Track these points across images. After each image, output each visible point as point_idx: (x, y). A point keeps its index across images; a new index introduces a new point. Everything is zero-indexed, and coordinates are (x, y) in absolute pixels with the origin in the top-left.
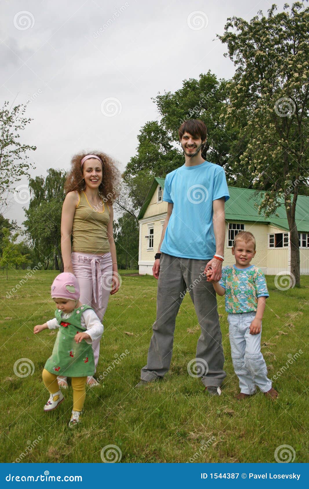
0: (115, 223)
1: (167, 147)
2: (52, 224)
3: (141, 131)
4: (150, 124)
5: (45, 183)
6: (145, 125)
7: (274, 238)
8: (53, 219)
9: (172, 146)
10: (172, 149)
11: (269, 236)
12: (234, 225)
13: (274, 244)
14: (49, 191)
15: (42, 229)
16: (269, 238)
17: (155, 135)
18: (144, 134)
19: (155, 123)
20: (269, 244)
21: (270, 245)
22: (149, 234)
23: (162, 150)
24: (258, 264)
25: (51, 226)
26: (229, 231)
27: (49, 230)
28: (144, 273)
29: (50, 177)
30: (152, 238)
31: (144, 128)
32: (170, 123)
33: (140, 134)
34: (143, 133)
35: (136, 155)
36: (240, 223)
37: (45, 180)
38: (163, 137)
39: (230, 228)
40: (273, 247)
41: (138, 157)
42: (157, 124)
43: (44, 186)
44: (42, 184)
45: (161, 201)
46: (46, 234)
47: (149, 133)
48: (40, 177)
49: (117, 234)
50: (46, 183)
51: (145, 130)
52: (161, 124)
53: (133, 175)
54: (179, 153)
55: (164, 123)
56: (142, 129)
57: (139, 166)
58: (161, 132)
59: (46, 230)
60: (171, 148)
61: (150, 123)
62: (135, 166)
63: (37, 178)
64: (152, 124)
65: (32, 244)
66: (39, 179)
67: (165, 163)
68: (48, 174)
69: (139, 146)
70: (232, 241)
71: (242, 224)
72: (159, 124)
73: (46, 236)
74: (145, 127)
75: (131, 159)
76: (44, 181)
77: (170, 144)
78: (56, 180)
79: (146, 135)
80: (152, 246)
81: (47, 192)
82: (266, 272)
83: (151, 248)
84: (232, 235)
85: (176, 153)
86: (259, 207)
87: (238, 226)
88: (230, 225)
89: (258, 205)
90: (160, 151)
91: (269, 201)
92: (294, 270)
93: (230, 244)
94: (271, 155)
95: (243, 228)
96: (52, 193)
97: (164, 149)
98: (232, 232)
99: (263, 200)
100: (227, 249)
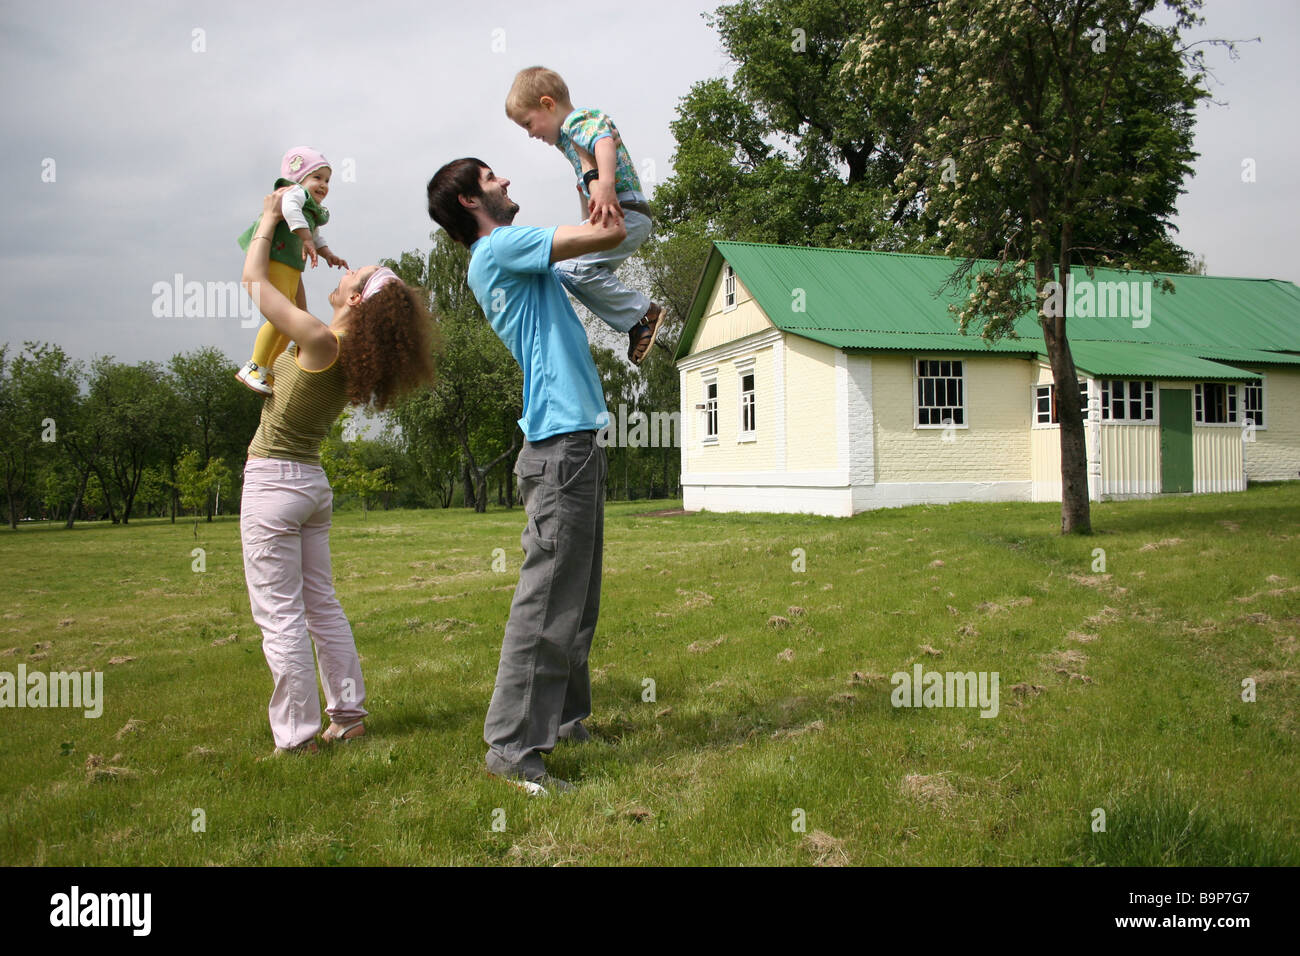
0: (630, 371)
1: (757, 151)
2: (447, 382)
3: (678, 109)
4: (704, 88)
5: (426, 271)
6: (691, 91)
7: (1050, 397)
8: (450, 369)
9: (770, 148)
10: (771, 154)
11: (1035, 392)
12: (934, 365)
13: (1050, 413)
14: (439, 290)
15: (419, 398)
16: (1036, 398)
17: (719, 119)
18: (689, 118)
19: (717, 85)
20: (1036, 413)
21: (1039, 416)
22: (705, 399)
23: (739, 159)
24: (1004, 471)
25: (445, 389)
26: (920, 382)
27: (440, 399)
28: (697, 508)
29: (441, 251)
30: (713, 410)
31: (687, 101)
32: (757, 83)
33: (678, 117)
34: (685, 115)
35: (669, 179)
36: (951, 359)
37: (426, 263)
38: (742, 122)
39: (922, 373)
40: (1048, 421)
41: (673, 184)
42: (724, 87)
43: (425, 277)
44: (420, 273)
45: (734, 305)
46: (432, 411)
47: (703, 114)
48: (413, 255)
49: (637, 401)
50: (430, 271)
51: (691, 105)
52: (735, 86)
53: (662, 235)
54: (788, 167)
55: (743, 83)
56: (682, 102)
57: (677, 210)
58: (736, 110)
59: (430, 401)
60: (767, 152)
61: (703, 84)
62: (668, 210)
63: (405, 256)
64: (708, 88)
65: (402, 439)
66: (412, 259)
67: (749, 196)
68: (434, 245)
69: (676, 152)
70: (927, 410)
71: (957, 359)
72: (731, 86)
73: (431, 416)
74: (690, 98)
75: (654, 190)
76: (423, 265)
77: (763, 140)
78: (456, 260)
79: (696, 121)
80: (716, 432)
81: (433, 295)
82: (1030, 493)
83: (713, 435)
84: (926, 393)
85: (780, 167)
86: (962, 315)
87: (946, 366)
88: (922, 365)
89: (957, 312)
90: (734, 162)
91: (987, 297)
92: (1071, 488)
93: (923, 419)
94: (988, 169)
95: (958, 372)
96: (448, 296)
97: (747, 157)
98: (929, 383)
99: (972, 295)
100: (915, 433)
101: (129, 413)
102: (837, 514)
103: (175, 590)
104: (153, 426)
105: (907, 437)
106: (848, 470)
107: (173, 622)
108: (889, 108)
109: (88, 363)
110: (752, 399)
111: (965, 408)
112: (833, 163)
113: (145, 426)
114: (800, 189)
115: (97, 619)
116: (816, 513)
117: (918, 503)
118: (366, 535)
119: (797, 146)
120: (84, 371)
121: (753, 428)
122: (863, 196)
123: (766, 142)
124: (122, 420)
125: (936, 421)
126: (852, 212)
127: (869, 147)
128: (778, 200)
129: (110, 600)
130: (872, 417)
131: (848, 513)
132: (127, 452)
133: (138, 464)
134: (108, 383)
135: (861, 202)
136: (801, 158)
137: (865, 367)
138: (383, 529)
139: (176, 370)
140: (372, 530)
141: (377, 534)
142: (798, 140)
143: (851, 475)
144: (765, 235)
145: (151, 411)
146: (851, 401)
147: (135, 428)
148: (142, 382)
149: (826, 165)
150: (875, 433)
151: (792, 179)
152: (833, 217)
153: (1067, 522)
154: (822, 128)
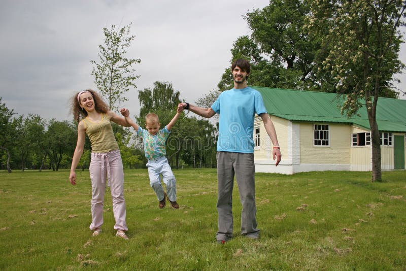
1: (258, 58)
3: (233, 45)
4: (241, 38)
6: (237, 40)
7: (357, 137)
9: (262, 57)
10: (262, 60)
11: (352, 136)
12: (320, 126)
13: (357, 143)
14: (156, 101)
16: (352, 138)
17: (246, 48)
18: (236, 48)
19: (246, 38)
21: (353, 144)
23: (253, 61)
24: (341, 161)
26: (315, 132)
29: (156, 89)
32: (259, 37)
33: (233, 48)
36: (325, 124)
37: (152, 92)
38: (253, 49)
39: (316, 129)
40: (356, 145)
42: (248, 38)
43: (152, 96)
44: (150, 95)
47: (241, 47)
48: (148, 89)
50: (153, 94)
51: (237, 44)
53: (228, 84)
54: (268, 64)
55: (254, 37)
56: (235, 43)
58: (251, 45)
62: (230, 76)
64: (243, 38)
66: (147, 91)
67: (256, 73)
68: (155, 86)
69: (232, 59)
70: (317, 141)
71: (327, 124)
72: (250, 38)
74: (237, 42)
75: (225, 70)
78: (162, 91)
79: (239, 49)
81: (154, 102)
82: (350, 168)
84: (317, 135)
85: (265, 64)
86: (342, 108)
87: (323, 126)
88: (316, 126)
89: (341, 107)
90: (251, 62)
91: (351, 102)
92: (376, 166)
93: (316, 144)
94: (351, 60)
95: (327, 129)
96: (159, 102)
97: (255, 60)
98: (318, 132)
99: (345, 102)
100: (313, 148)
101: (60, 137)
102: (288, 174)
103: (81, 192)
104: (67, 141)
105: (311, 149)
106: (291, 160)
107: (85, 203)
108: (301, 45)
109: (48, 121)
110: (259, 136)
111: (329, 140)
112: (282, 63)
113: (65, 140)
114: (272, 70)
115: (58, 201)
116: (280, 173)
117: (314, 170)
118: (135, 176)
119: (271, 57)
120: (47, 123)
121: (259, 145)
122: (293, 73)
123: (261, 56)
124: (58, 139)
125: (320, 144)
126: (289, 78)
127: (294, 58)
128: (265, 74)
129: (61, 195)
130: (299, 143)
131: (291, 173)
132: (59, 149)
133: (61, 153)
134: (53, 127)
135: (292, 75)
136: (272, 61)
137: (298, 127)
138: (140, 175)
139: (74, 124)
140: (136, 175)
141: (138, 176)
142: (271, 55)
143: (292, 161)
144: (261, 84)
145: (66, 136)
146: (293, 137)
147: (61, 141)
148: (63, 127)
149: (280, 63)
150: (300, 148)
151: (269, 67)
152: (283, 80)
153: (374, 178)
154: (279, 51)
